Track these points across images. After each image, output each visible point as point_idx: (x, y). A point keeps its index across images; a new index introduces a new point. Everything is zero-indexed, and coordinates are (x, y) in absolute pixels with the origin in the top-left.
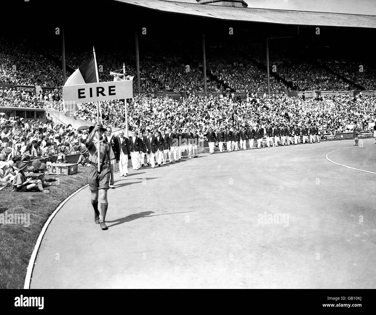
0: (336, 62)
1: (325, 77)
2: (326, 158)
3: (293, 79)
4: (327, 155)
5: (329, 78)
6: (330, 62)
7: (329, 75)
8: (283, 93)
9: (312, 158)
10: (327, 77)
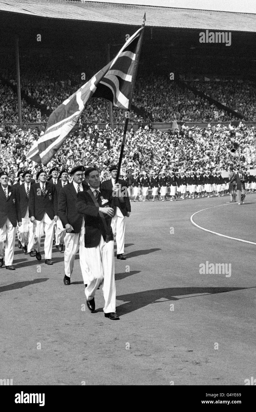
0: (207, 79)
1: (192, 101)
2: (190, 221)
3: (145, 104)
4: (192, 216)
5: (197, 103)
6: (197, 80)
7: (197, 98)
8: (131, 124)
9: (171, 221)
10: (194, 101)
